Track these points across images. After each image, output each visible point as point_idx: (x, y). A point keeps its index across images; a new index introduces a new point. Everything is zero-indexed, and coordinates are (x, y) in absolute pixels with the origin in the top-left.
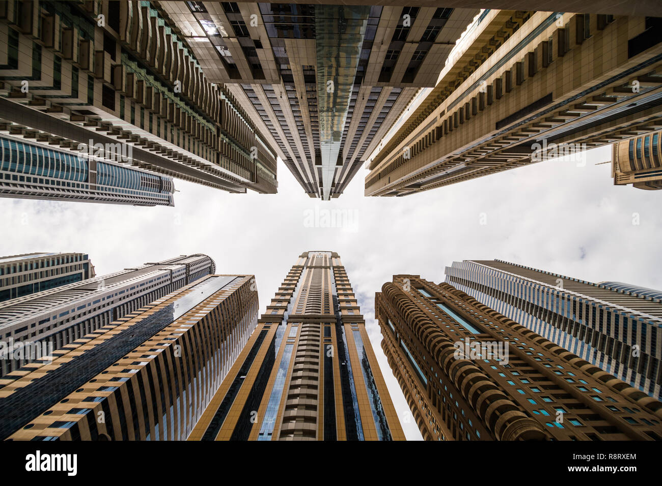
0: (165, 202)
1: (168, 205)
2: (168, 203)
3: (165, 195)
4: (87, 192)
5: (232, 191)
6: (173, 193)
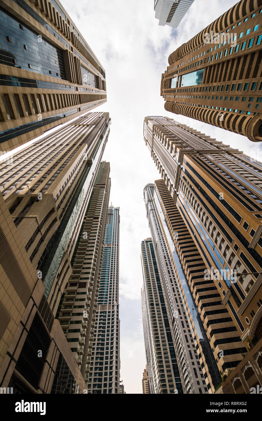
0: (118, 212)
1: (119, 210)
3: (114, 212)
4: (115, 247)
5: (110, 185)
6: (113, 208)
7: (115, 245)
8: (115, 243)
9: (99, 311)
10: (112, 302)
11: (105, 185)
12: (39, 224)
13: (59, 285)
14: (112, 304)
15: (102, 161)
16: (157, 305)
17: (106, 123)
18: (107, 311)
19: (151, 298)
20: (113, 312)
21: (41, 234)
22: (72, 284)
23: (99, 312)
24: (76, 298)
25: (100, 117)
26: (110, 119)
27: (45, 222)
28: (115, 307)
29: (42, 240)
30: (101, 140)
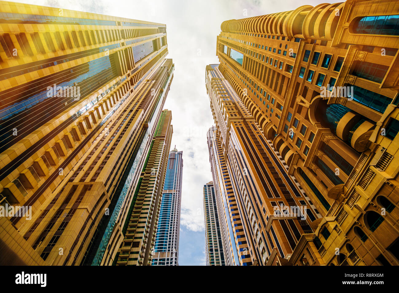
2: (181, 155)
3: (177, 156)
4: (177, 193)
5: (172, 132)
6: (177, 151)
7: (177, 191)
8: (177, 189)
9: (158, 258)
10: (171, 249)
11: (164, 137)
12: (90, 212)
13: (110, 254)
14: (171, 252)
15: (163, 109)
16: (216, 250)
17: (168, 72)
18: (166, 258)
19: (210, 244)
20: (172, 259)
21: (92, 219)
22: (127, 244)
23: (158, 260)
24: (130, 257)
25: (162, 67)
26: (173, 66)
27: (95, 208)
28: (174, 255)
29: (93, 224)
30: (161, 94)
